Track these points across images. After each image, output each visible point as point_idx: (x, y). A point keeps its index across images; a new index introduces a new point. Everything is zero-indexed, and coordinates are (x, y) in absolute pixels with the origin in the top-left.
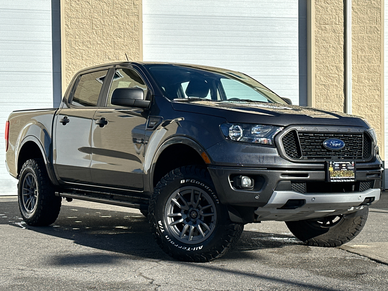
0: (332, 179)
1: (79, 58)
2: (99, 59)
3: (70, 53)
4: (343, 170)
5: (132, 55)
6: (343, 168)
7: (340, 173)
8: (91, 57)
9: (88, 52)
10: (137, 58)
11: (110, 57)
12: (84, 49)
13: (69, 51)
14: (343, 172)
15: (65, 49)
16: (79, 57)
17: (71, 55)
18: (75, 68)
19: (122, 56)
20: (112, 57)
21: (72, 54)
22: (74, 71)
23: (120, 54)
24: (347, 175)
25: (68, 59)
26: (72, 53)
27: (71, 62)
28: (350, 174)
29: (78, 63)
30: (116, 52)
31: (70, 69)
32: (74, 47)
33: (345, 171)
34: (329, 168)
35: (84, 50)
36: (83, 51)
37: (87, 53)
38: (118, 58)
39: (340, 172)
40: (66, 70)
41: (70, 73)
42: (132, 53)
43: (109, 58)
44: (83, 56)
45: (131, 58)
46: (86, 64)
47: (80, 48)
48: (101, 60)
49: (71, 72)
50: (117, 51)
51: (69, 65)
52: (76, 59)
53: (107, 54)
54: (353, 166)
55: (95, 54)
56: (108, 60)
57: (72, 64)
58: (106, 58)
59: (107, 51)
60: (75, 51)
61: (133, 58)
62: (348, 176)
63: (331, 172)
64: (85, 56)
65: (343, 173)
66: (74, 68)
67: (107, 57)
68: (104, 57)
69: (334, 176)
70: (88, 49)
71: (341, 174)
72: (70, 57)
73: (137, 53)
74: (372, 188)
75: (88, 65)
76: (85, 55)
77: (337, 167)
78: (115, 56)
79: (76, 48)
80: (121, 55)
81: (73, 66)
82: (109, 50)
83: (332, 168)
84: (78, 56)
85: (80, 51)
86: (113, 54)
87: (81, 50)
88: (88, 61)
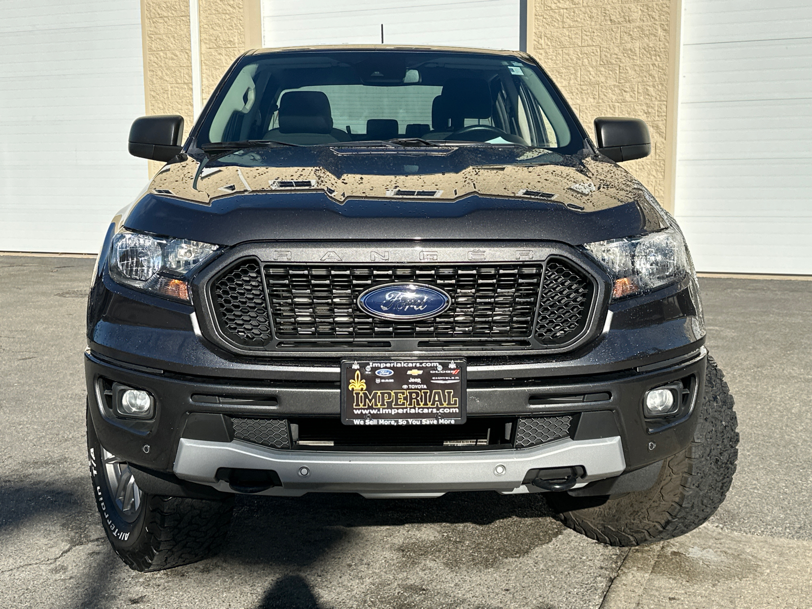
0: (362, 416)
1: (557, 25)
2: (593, 23)
3: (541, 18)
4: (408, 389)
5: (655, 10)
6: (412, 380)
7: (397, 399)
8: (579, 20)
9: (574, 12)
10: (666, 15)
11: (613, 18)
12: (566, 7)
13: (540, 14)
14: (411, 394)
15: (534, 10)
16: (558, 23)
17: (544, 20)
18: (549, 44)
19: (636, 14)
20: (617, 18)
21: (545, 18)
22: (547, 50)
23: (632, 10)
24: (426, 404)
25: (538, 29)
26: (545, 16)
27: (543, 34)
28: (440, 400)
29: (555, 34)
30: (625, 7)
31: (541, 47)
32: (549, 5)
33: (420, 390)
34: (351, 381)
35: (566, 9)
36: (565, 11)
37: (573, 14)
38: (627, 18)
39: (396, 394)
40: (535, 49)
41: (541, 54)
42: (655, 5)
43: (611, 20)
44: (564, 20)
45: (654, 16)
46: (569, 35)
47: (560, 6)
48: (596, 25)
49: (543, 53)
50: (627, 6)
51: (540, 39)
52: (552, 27)
53: (607, 12)
54: (455, 375)
55: (586, 15)
56: (609, 23)
57: (546, 38)
58: (606, 20)
59: (609, 6)
60: (551, 12)
61: (658, 14)
62: (429, 406)
63: (358, 394)
64: (568, 20)
65: (411, 399)
66: (547, 45)
67: (608, 18)
68: (603, 18)
69: (371, 408)
70: (574, 6)
71: (401, 401)
72: (541, 24)
73: (665, 6)
74: (573, 438)
75: (573, 36)
76: (568, 18)
77: (381, 378)
78: (623, 14)
79: (553, 6)
80: (634, 12)
81: (546, 41)
82: (613, 5)
83: (364, 381)
84: (555, 22)
85: (559, 12)
86: (619, 12)
87: (562, 10)
88: (572, 29)
